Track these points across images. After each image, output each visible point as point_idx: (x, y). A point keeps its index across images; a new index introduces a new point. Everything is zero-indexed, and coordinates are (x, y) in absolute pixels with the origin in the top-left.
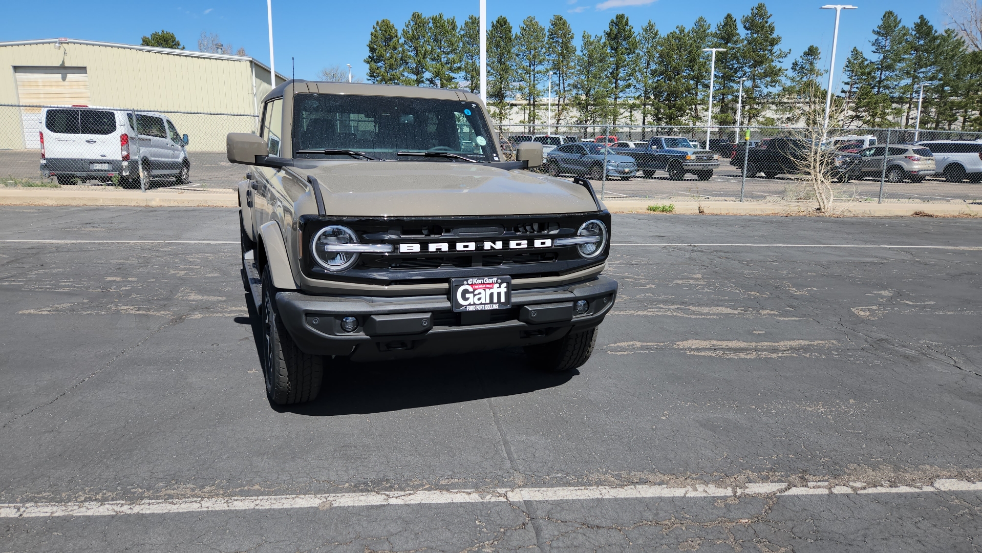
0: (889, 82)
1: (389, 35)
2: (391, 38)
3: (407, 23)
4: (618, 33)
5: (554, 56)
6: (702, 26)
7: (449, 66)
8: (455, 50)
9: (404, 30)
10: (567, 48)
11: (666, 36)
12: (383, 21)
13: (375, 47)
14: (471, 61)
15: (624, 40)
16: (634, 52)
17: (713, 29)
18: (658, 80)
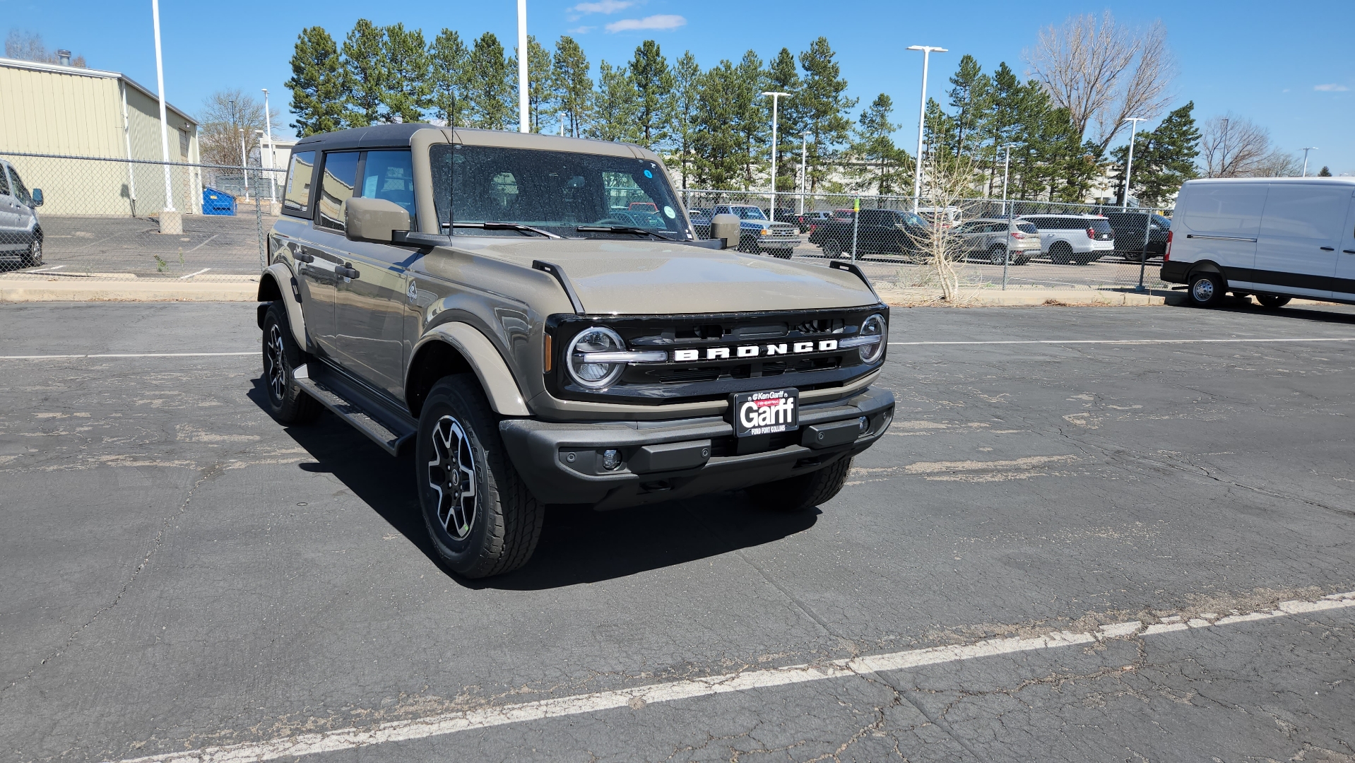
0: (970, 142)
1: (323, 49)
2: (326, 54)
3: (350, 34)
4: (647, 65)
5: (562, 92)
6: (752, 62)
7: (415, 97)
8: (423, 75)
9: (345, 43)
10: (581, 82)
11: (708, 73)
12: (314, 29)
13: (303, 65)
14: (447, 93)
15: (655, 75)
16: (669, 91)
17: (766, 67)
18: (700, 130)
